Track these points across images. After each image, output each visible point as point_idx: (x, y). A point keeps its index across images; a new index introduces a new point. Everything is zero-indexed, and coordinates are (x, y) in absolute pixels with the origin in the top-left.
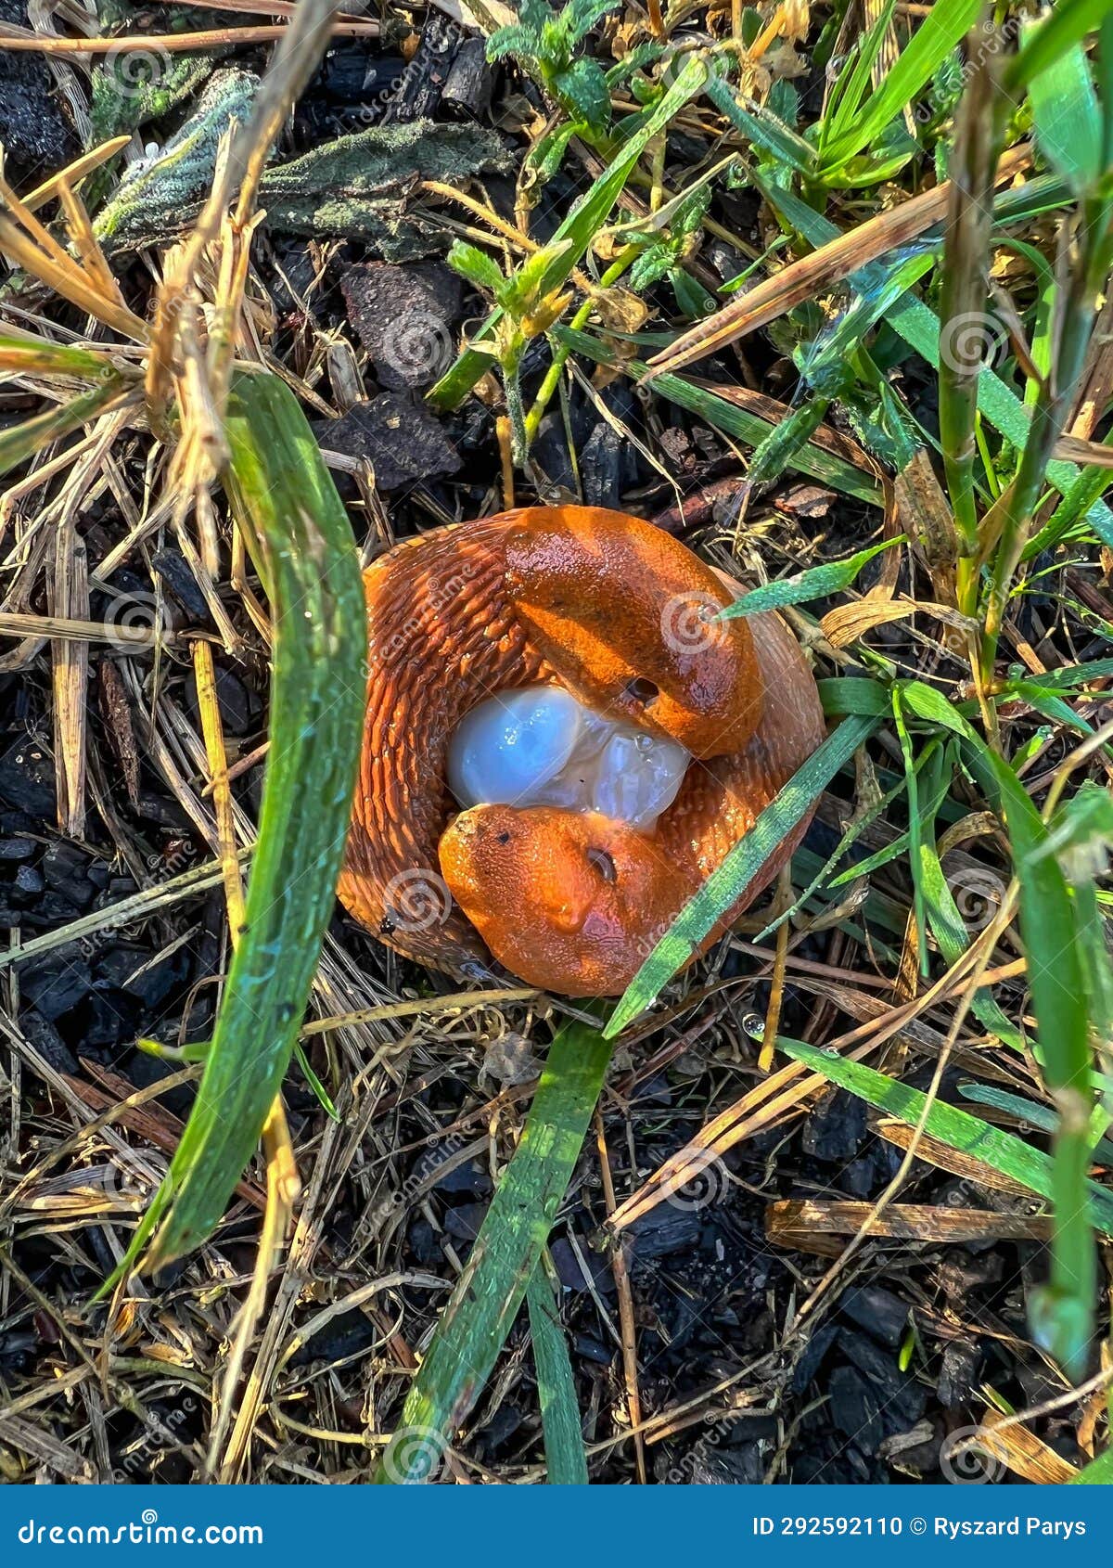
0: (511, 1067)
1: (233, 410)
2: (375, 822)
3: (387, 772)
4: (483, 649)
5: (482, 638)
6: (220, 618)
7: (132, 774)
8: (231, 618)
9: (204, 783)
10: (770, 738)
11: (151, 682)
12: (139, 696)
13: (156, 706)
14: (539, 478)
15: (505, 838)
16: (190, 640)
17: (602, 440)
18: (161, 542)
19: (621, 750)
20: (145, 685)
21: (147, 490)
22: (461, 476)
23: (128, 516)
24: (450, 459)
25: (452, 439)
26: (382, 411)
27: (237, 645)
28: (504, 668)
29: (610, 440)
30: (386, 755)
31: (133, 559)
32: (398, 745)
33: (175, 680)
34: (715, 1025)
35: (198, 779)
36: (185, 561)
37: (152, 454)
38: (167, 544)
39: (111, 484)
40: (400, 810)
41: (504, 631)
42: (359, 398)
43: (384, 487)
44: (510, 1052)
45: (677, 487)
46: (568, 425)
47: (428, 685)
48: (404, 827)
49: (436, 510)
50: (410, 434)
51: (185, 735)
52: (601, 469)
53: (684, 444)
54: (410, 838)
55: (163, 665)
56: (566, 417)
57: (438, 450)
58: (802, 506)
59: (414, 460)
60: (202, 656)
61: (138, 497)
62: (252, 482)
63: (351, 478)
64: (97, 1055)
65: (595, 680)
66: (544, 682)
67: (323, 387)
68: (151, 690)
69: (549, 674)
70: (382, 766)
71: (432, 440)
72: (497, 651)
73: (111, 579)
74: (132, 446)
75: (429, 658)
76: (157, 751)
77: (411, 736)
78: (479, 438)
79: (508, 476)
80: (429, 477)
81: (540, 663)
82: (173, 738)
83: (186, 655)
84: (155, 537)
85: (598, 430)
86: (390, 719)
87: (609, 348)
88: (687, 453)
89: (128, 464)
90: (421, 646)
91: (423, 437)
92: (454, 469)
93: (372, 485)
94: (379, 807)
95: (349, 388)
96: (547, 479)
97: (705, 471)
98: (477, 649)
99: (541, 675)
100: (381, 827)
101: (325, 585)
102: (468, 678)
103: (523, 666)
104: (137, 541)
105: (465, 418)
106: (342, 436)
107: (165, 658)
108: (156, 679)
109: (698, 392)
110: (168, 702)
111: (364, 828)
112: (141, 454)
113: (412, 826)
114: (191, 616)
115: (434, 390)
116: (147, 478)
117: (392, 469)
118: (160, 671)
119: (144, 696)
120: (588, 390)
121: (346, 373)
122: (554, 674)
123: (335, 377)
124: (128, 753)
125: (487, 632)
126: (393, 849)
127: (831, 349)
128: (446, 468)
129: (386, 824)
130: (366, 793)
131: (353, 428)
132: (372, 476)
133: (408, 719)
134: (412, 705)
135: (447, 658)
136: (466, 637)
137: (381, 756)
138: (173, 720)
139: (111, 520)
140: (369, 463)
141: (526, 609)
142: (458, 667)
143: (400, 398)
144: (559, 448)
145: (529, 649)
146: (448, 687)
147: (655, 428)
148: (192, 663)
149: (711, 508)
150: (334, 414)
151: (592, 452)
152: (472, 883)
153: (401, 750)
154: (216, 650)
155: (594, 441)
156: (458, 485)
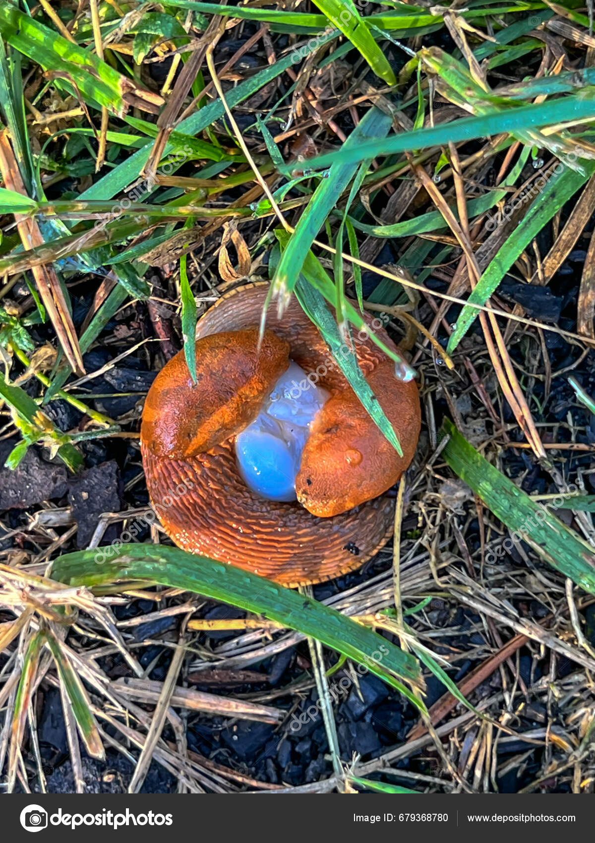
0: (460, 494)
1: (67, 582)
2: (292, 548)
3: (265, 537)
4: (207, 475)
5: (202, 476)
6: (176, 611)
7: (254, 677)
8: (177, 605)
9: (266, 638)
10: (288, 322)
11: (205, 656)
12: (211, 664)
13: (219, 657)
14: (128, 417)
15: (309, 482)
16: (186, 630)
17: (113, 377)
18: (129, 636)
19: (276, 410)
20: (205, 659)
21: (99, 638)
22: (120, 462)
23: (111, 651)
24: (111, 466)
25: (99, 462)
26: (77, 501)
27: (191, 605)
28: (221, 465)
29: (114, 373)
30: (255, 536)
31: (135, 653)
32: (252, 529)
33: (208, 643)
34: (473, 362)
35: (263, 640)
36: (141, 624)
37: (80, 631)
38: (130, 633)
39: (93, 657)
40: (289, 534)
41: (200, 464)
42: (68, 512)
43: (118, 508)
44: (453, 492)
45: (146, 340)
46: (102, 396)
47: (222, 508)
48: (299, 533)
49: (137, 479)
50: (93, 487)
51: (238, 643)
52: (130, 381)
53: (124, 328)
54: (305, 530)
55: (197, 648)
56: (97, 396)
57: (104, 473)
58: (170, 267)
59: (107, 487)
60: (196, 625)
61: (102, 644)
62: (98, 580)
63: (110, 525)
64: (407, 727)
65: (233, 421)
66: (232, 445)
67: (60, 531)
68: (208, 657)
69: (227, 442)
70: (262, 539)
71: (97, 475)
72: (210, 469)
73: (144, 667)
74: (74, 642)
75: (209, 505)
76: (244, 660)
77: (249, 520)
78: (102, 448)
79: (125, 435)
80: (117, 481)
81: (221, 447)
82: (238, 651)
83: (194, 633)
84: (125, 639)
85: (108, 379)
86: (236, 531)
87: (63, 368)
88: (129, 326)
89: (84, 646)
90: (201, 507)
91: (96, 480)
92: (116, 466)
93: (116, 515)
94: (284, 545)
95: (62, 516)
96: (130, 412)
97: (141, 317)
98: (207, 478)
99: (228, 446)
100: (295, 545)
101: (140, 559)
102: (223, 485)
103: (220, 455)
104: (126, 649)
105: (89, 451)
106: (88, 527)
107: (193, 646)
108: (203, 653)
109: (95, 321)
110: (218, 650)
111: (295, 554)
112: (79, 638)
113: (299, 529)
114: (172, 627)
115: (71, 468)
116: (93, 636)
117: (110, 501)
118: (199, 649)
119: (211, 661)
120: (85, 380)
121: (53, 516)
122: (228, 440)
123: (55, 523)
124: (241, 677)
125: (199, 472)
126: (311, 541)
127: (83, 257)
128: (115, 470)
129: (295, 543)
130: (274, 550)
131: (85, 520)
132: (111, 515)
133: (238, 521)
134: (232, 518)
135: (210, 496)
136: (200, 484)
137: (256, 539)
138: (228, 648)
139: (113, 661)
140: (104, 515)
141: (189, 451)
142: (216, 490)
143: (72, 489)
144: (114, 402)
145: (211, 452)
146: (225, 496)
147: (113, 340)
148: (198, 631)
149: (162, 319)
150: (75, 528)
151: (120, 385)
152: (332, 502)
153: (255, 527)
154: (194, 617)
155: (114, 382)
156: (126, 461)
